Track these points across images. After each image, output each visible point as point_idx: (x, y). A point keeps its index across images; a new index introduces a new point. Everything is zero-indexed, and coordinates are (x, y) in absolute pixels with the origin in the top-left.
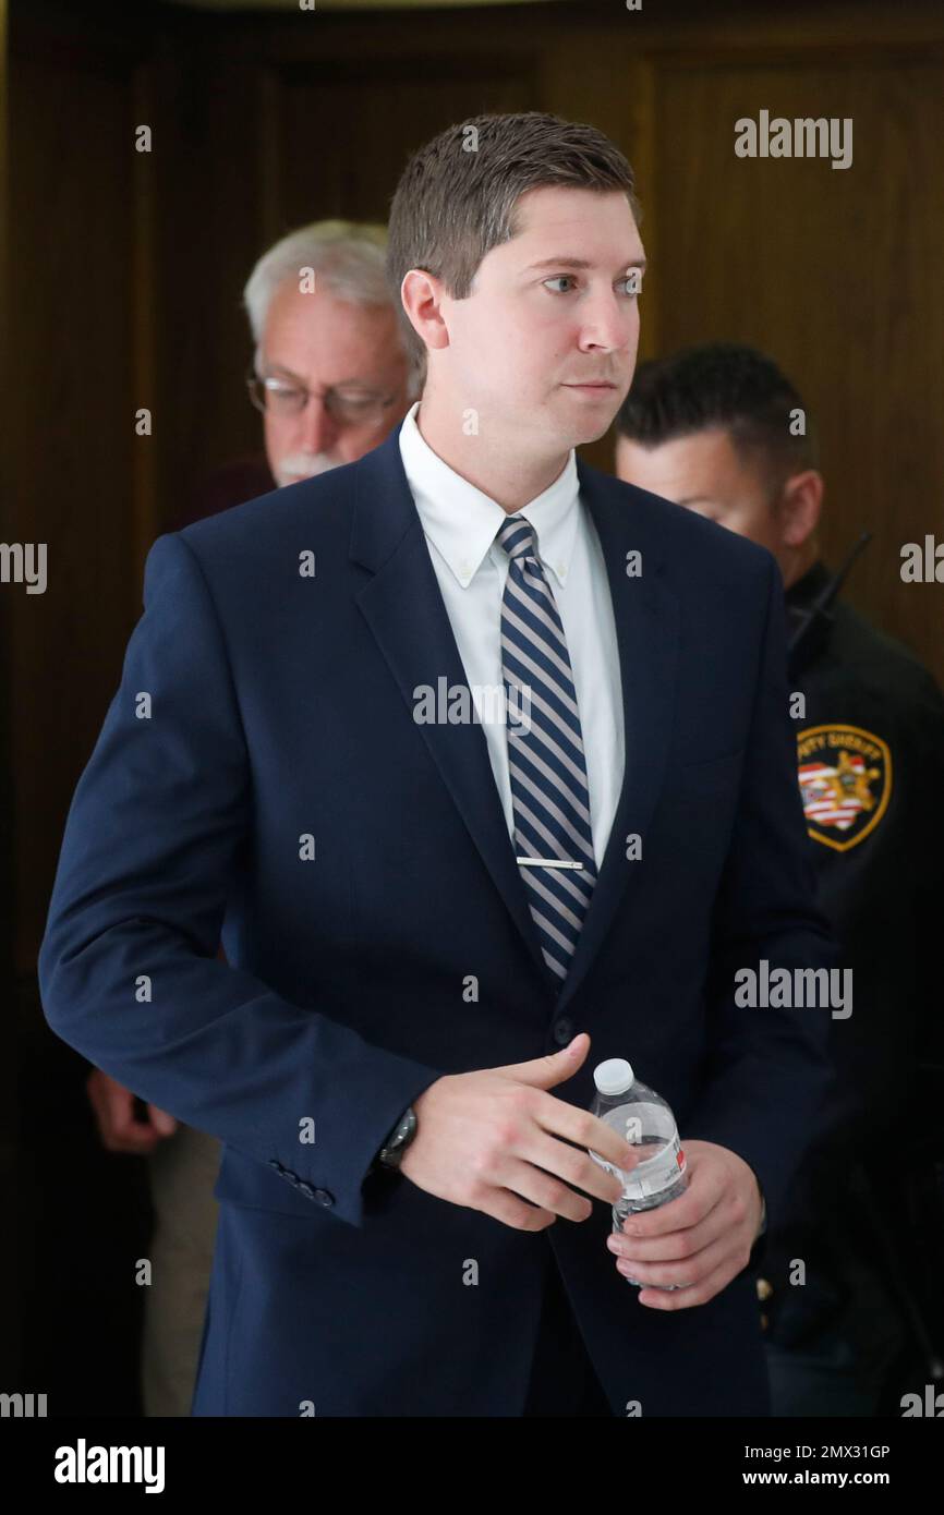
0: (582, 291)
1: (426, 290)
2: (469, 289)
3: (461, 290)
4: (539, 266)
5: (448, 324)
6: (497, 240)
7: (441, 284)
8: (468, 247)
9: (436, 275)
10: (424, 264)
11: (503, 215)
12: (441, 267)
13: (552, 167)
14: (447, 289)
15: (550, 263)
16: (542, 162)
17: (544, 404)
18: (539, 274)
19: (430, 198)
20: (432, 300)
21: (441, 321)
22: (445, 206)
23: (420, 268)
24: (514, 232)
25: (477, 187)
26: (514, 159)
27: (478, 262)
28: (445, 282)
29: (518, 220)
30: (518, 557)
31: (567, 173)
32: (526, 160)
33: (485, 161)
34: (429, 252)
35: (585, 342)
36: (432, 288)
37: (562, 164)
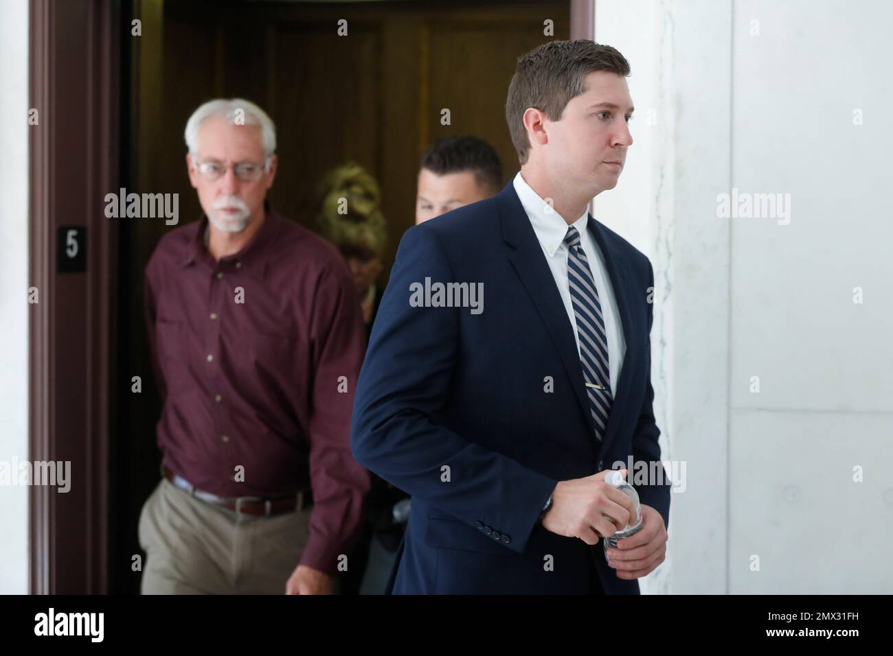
0: (612, 119)
1: (537, 116)
2: (560, 117)
3: (556, 117)
4: (597, 106)
5: (548, 133)
6: (575, 94)
7: (545, 114)
8: (561, 97)
9: (543, 111)
10: (535, 105)
11: (578, 82)
12: (545, 107)
13: (602, 61)
14: (548, 116)
15: (601, 105)
16: (596, 59)
17: (594, 171)
18: (596, 110)
19: (539, 75)
20: (539, 122)
21: (544, 132)
22: (548, 78)
23: (534, 107)
24: (584, 90)
25: (565, 70)
26: (583, 57)
27: (565, 104)
28: (547, 114)
29: (585, 86)
30: (575, 245)
31: (608, 64)
32: (589, 58)
33: (567, 58)
34: (538, 101)
35: (614, 142)
36: (540, 116)
37: (606, 60)
